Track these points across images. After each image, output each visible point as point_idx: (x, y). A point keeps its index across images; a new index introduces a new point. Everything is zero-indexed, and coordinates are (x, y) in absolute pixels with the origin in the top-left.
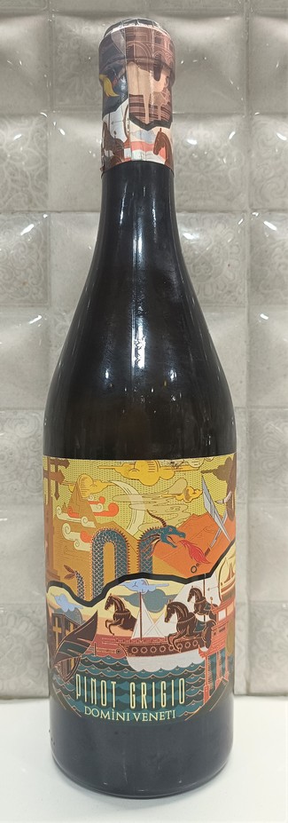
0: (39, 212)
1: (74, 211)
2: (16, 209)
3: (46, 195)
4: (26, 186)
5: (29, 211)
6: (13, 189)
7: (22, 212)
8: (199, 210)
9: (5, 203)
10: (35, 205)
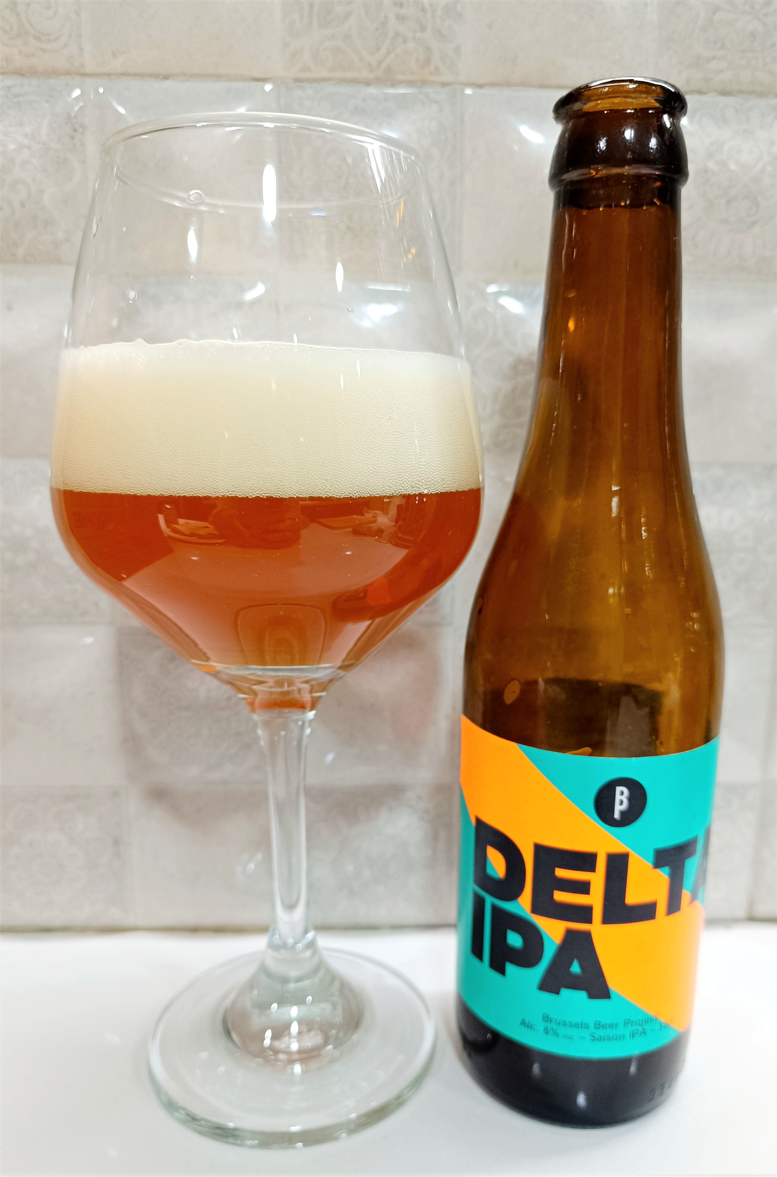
0: (444, 84)
1: (509, 84)
2: (399, 77)
3: (457, 50)
4: (423, 29)
5: (424, 83)
6: (397, 34)
7: (410, 83)
8: (740, 92)
9: (379, 63)
10: (437, 69)
